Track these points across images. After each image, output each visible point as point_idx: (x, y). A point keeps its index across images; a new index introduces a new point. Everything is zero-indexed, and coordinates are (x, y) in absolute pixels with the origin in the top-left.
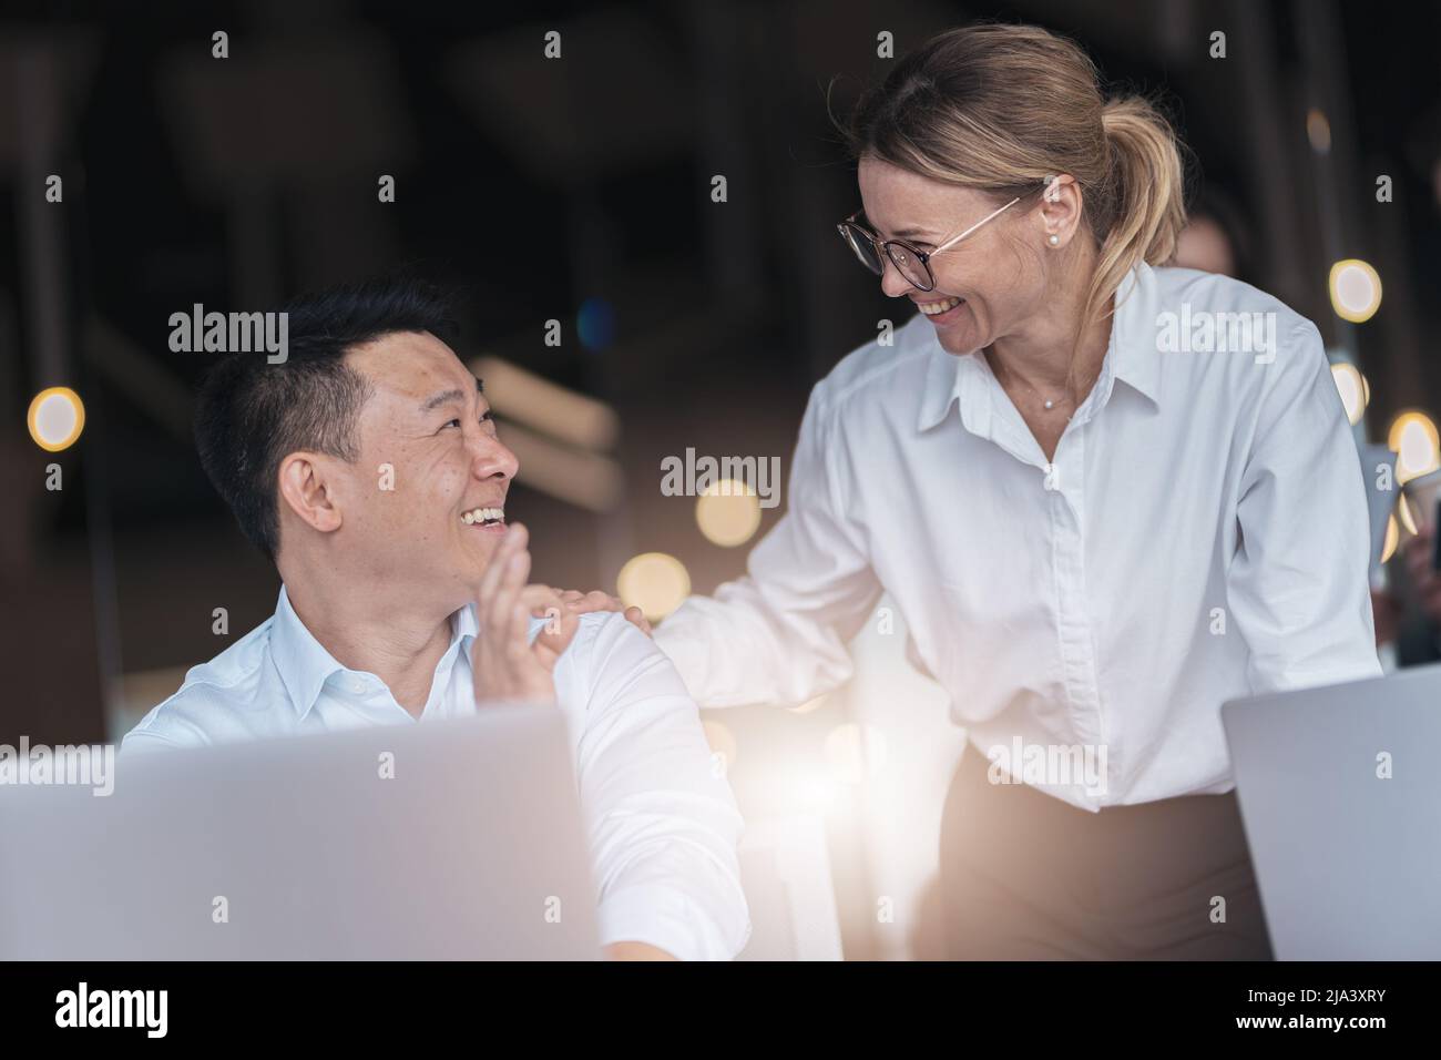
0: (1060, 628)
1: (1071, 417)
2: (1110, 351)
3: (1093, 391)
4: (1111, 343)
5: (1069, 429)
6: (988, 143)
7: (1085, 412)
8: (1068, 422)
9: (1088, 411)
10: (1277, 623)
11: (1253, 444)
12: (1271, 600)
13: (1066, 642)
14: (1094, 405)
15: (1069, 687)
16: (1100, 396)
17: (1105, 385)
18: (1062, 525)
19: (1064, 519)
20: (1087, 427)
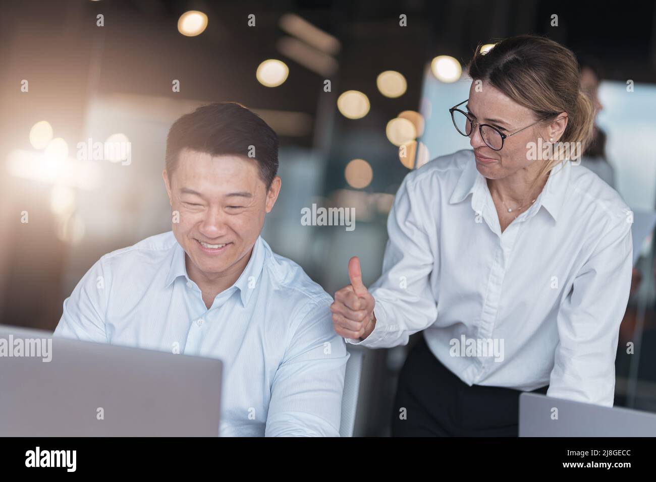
0: (485, 307)
1: (517, 217)
2: (543, 193)
3: (530, 208)
4: (544, 190)
5: (514, 222)
6: (543, 91)
7: (523, 217)
8: (514, 219)
9: (525, 216)
10: (575, 335)
11: (591, 256)
12: (575, 324)
13: (486, 312)
14: (529, 215)
15: (480, 330)
16: (532, 212)
17: (536, 206)
18: (497, 262)
19: (499, 260)
20: (522, 223)
